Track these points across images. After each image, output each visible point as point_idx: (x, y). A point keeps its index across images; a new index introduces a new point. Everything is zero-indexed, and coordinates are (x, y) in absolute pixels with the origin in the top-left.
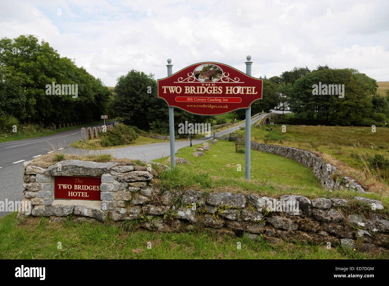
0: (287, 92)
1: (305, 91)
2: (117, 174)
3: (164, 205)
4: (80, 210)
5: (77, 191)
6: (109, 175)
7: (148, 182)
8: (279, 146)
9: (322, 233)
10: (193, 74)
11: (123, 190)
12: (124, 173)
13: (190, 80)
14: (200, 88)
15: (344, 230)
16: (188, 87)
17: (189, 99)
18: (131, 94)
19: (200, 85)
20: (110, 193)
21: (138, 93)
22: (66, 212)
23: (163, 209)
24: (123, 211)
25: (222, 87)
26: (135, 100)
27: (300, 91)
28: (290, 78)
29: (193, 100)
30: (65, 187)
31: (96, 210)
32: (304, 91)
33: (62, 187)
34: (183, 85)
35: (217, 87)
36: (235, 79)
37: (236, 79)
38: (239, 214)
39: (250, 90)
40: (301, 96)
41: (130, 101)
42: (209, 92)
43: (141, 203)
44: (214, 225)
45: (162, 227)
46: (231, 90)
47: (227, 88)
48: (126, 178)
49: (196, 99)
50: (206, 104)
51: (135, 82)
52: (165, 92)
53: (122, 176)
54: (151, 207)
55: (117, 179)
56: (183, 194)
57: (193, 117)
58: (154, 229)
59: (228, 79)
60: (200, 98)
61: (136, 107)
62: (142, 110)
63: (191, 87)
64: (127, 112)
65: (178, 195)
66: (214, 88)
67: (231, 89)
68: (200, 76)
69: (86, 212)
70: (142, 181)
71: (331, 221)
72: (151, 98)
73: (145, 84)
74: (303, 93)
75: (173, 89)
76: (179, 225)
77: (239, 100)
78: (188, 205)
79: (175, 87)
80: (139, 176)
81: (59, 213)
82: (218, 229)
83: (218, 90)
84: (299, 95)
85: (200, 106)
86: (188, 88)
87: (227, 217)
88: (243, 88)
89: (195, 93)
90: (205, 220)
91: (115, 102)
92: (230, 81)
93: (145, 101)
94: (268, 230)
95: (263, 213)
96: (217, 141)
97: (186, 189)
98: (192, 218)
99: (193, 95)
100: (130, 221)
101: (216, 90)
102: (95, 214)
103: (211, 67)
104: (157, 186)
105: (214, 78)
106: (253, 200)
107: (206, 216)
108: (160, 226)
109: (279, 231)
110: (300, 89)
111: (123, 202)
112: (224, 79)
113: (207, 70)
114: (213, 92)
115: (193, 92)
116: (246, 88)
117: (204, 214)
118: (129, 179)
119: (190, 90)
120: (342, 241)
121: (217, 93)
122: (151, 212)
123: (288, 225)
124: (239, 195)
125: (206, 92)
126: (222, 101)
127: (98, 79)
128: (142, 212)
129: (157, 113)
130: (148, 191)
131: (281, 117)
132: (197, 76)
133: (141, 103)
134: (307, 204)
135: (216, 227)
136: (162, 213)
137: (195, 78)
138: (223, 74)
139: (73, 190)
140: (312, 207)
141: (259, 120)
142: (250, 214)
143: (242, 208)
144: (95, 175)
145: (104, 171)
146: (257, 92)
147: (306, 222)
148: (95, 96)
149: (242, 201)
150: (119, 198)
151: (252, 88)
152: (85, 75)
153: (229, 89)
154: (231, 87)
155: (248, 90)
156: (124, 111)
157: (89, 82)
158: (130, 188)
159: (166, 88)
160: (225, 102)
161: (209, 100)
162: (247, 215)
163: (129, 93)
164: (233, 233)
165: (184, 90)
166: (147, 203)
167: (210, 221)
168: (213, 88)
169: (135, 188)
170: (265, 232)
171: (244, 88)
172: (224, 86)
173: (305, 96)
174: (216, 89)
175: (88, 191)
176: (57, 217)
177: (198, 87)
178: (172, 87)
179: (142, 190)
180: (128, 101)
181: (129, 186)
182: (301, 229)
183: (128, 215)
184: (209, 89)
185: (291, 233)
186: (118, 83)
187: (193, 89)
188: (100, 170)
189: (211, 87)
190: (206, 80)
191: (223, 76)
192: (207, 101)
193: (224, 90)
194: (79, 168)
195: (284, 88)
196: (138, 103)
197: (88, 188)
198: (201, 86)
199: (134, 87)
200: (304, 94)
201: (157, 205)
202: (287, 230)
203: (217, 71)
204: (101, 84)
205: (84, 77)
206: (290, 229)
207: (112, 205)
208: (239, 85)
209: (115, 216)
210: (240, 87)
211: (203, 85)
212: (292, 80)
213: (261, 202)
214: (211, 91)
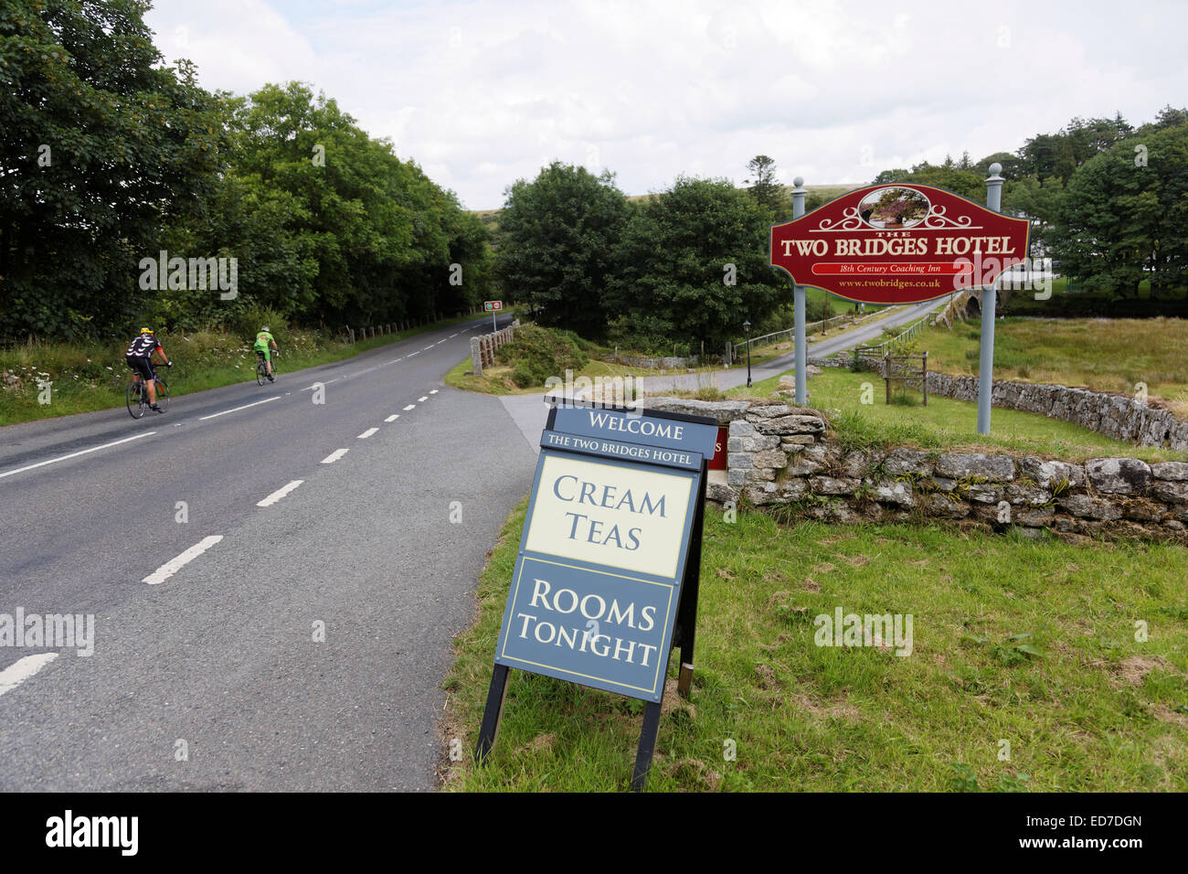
0: (1046, 208)
1: (1111, 201)
2: (759, 420)
3: (851, 477)
6: (743, 422)
7: (818, 435)
8: (1025, 383)
9: (1173, 523)
11: (772, 448)
12: (772, 418)
13: (848, 226)
14: (872, 244)
16: (845, 241)
17: (844, 269)
18: (551, 235)
19: (873, 235)
20: (748, 454)
21: (572, 231)
23: (849, 484)
24: (771, 487)
25: (926, 240)
26: (565, 253)
27: (1091, 202)
28: (1055, 159)
29: (856, 271)
31: (718, 486)
32: (1107, 201)
34: (831, 239)
35: (914, 240)
36: (960, 219)
37: (963, 219)
38: (1002, 493)
39: (997, 245)
40: (1094, 220)
41: (552, 255)
42: (895, 251)
43: (807, 472)
44: (951, 513)
45: (847, 516)
46: (949, 246)
47: (940, 240)
48: (777, 427)
49: (861, 268)
50: (886, 278)
51: (564, 200)
52: (788, 253)
53: (769, 424)
54: (826, 480)
55: (760, 430)
56: (888, 457)
57: (741, 301)
58: (832, 519)
59: (943, 219)
60: (871, 266)
61: (568, 273)
62: (586, 282)
63: (852, 241)
64: (541, 288)
65: (878, 459)
66: (907, 241)
67: (949, 243)
68: (873, 215)
70: (808, 433)
72: (612, 246)
73: (592, 203)
74: (1102, 210)
75: (808, 247)
76: (880, 513)
78: (899, 476)
79: (813, 241)
80: (803, 424)
82: (959, 519)
83: (917, 246)
84: (1088, 215)
86: (842, 244)
87: (977, 498)
88: (978, 240)
89: (860, 254)
90: (933, 503)
91: (508, 260)
92: (948, 224)
93: (595, 254)
94: (1059, 519)
95: (1050, 490)
96: (818, 370)
97: (892, 448)
98: (908, 500)
99: (856, 258)
100: (785, 505)
101: (913, 246)
102: (716, 494)
103: (900, 194)
104: (837, 443)
105: (908, 219)
106: (1029, 466)
107: (935, 495)
108: (845, 515)
109: (1084, 523)
110: (1093, 198)
111: (771, 471)
112: (932, 221)
113: (890, 202)
114: (903, 250)
115: (854, 252)
116: (988, 241)
117: (931, 492)
118: (785, 428)
119: (846, 248)
121: (914, 253)
122: (825, 489)
123: (1103, 511)
124: (1000, 458)
125: (887, 251)
126: (926, 271)
127: (449, 193)
128: (808, 489)
129: (633, 289)
130: (819, 451)
132: (866, 215)
133: (583, 263)
134: (1143, 472)
135: (955, 515)
136: (845, 492)
137: (861, 220)
138: (931, 209)
140: (1154, 478)
141: (944, 306)
142: (1023, 492)
143: (1009, 482)
145: (735, 415)
146: (1014, 249)
147: (1141, 504)
148: (450, 245)
149: (1007, 467)
150: (764, 464)
151: (1002, 241)
152: (422, 185)
153: (945, 242)
154: (949, 240)
155: (991, 245)
156: (535, 287)
157: (432, 204)
158: (784, 445)
159: (791, 244)
160: (933, 272)
161: (894, 268)
162: (1019, 494)
163: (547, 232)
164: (989, 527)
165: (833, 248)
166: (818, 473)
167: (943, 505)
168: (904, 242)
169: (796, 446)
170: (1054, 524)
171: (982, 241)
172: (932, 237)
173: (1108, 218)
174: (911, 243)
177: (868, 242)
178: (805, 243)
179: (807, 449)
180: (546, 258)
181: (783, 441)
182: (1129, 517)
183: (781, 495)
184: (896, 244)
185: (1108, 525)
186: (507, 204)
187: (855, 244)
188: (726, 414)
189: (900, 241)
190: (887, 225)
191: (931, 213)
192: (889, 271)
193: (932, 246)
195: (1032, 197)
196: (572, 262)
198: (877, 237)
199: (562, 213)
200: (1107, 211)
201: (837, 475)
202: (1099, 520)
203: (916, 202)
204: (458, 207)
205: (420, 189)
206: (1106, 518)
207: (751, 475)
208: (968, 234)
209: (756, 497)
210: (972, 239)
211: (880, 235)
212: (1062, 165)
213: (1048, 470)
214: (899, 249)
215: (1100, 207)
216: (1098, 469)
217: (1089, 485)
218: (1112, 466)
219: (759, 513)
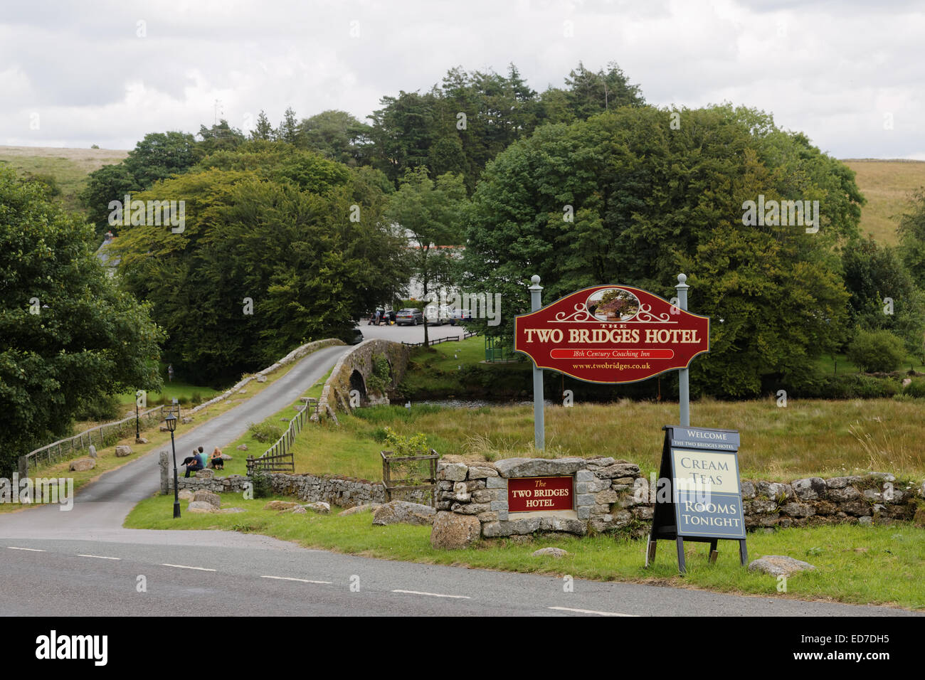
1: (539, 218)
2: (597, 468)
4: (550, 523)
5: (538, 498)
6: (584, 471)
7: (635, 477)
9: (841, 514)
10: (585, 306)
11: (607, 489)
12: (606, 466)
13: (578, 318)
14: (597, 333)
15: (861, 507)
16: (576, 331)
17: (577, 354)
19: (598, 326)
20: (592, 494)
22: (532, 527)
24: (608, 518)
25: (638, 331)
27: (513, 219)
28: (431, 136)
29: (586, 356)
30: (522, 493)
31: (571, 521)
32: (533, 219)
33: (517, 494)
34: (565, 328)
35: (629, 331)
36: (662, 315)
39: (688, 336)
40: (517, 247)
42: (616, 339)
43: (631, 505)
46: (655, 336)
47: (648, 331)
48: (610, 473)
52: (530, 340)
53: (604, 471)
55: (598, 476)
59: (650, 315)
60: (597, 351)
63: (582, 331)
66: (624, 331)
67: (655, 333)
68: (597, 310)
69: (558, 525)
70: (629, 476)
71: (848, 500)
74: (529, 232)
75: (547, 335)
77: (669, 354)
79: (550, 330)
80: (627, 469)
81: (522, 530)
83: (631, 336)
84: (511, 240)
85: (599, 366)
86: (574, 333)
88: (675, 332)
89: (588, 341)
92: (653, 319)
95: (776, 501)
99: (585, 345)
100: (618, 529)
101: (628, 336)
102: (571, 527)
103: (618, 294)
105: (624, 314)
106: (763, 487)
109: (796, 520)
110: (514, 212)
111: (607, 505)
112: (642, 316)
113: (610, 300)
114: (622, 339)
115: (584, 340)
116: (682, 333)
118: (616, 473)
119: (578, 336)
120: (860, 519)
121: (629, 341)
123: (805, 511)
124: (747, 484)
125: (610, 340)
126: (639, 355)
128: (633, 517)
131: (419, 361)
132: (592, 309)
134: (823, 485)
137: (588, 313)
138: (641, 307)
139: (532, 498)
140: (829, 488)
142: (762, 505)
143: (753, 498)
144: (568, 473)
145: (581, 466)
146: (700, 339)
147: (824, 504)
150: (603, 501)
151: (691, 333)
153: (652, 333)
154: (655, 331)
155: (684, 336)
158: (615, 486)
159: (533, 332)
160: (644, 357)
161: (615, 354)
162: (759, 506)
165: (567, 336)
168: (621, 333)
169: (622, 486)
170: (780, 523)
171: (678, 333)
172: (642, 328)
173: (537, 245)
174: (627, 333)
175: (553, 498)
176: (520, 535)
177: (594, 331)
178: (545, 331)
179: (630, 488)
181: (613, 483)
182: (819, 513)
183: (616, 523)
184: (616, 334)
185: (809, 520)
187: (584, 333)
188: (574, 466)
189: (619, 331)
190: (609, 318)
191: (640, 310)
192: (611, 356)
193: (643, 336)
194: (548, 464)
197: (554, 493)
198: (601, 328)
200: (536, 235)
202: (804, 517)
203: (630, 301)
206: (807, 515)
207: (594, 510)
208: (668, 327)
209: (599, 526)
210: (671, 331)
211: (604, 326)
212: (443, 146)
213: (773, 489)
214: (619, 338)
215: (524, 227)
216: (799, 486)
217: (796, 496)
218: (806, 483)
219: (604, 537)
